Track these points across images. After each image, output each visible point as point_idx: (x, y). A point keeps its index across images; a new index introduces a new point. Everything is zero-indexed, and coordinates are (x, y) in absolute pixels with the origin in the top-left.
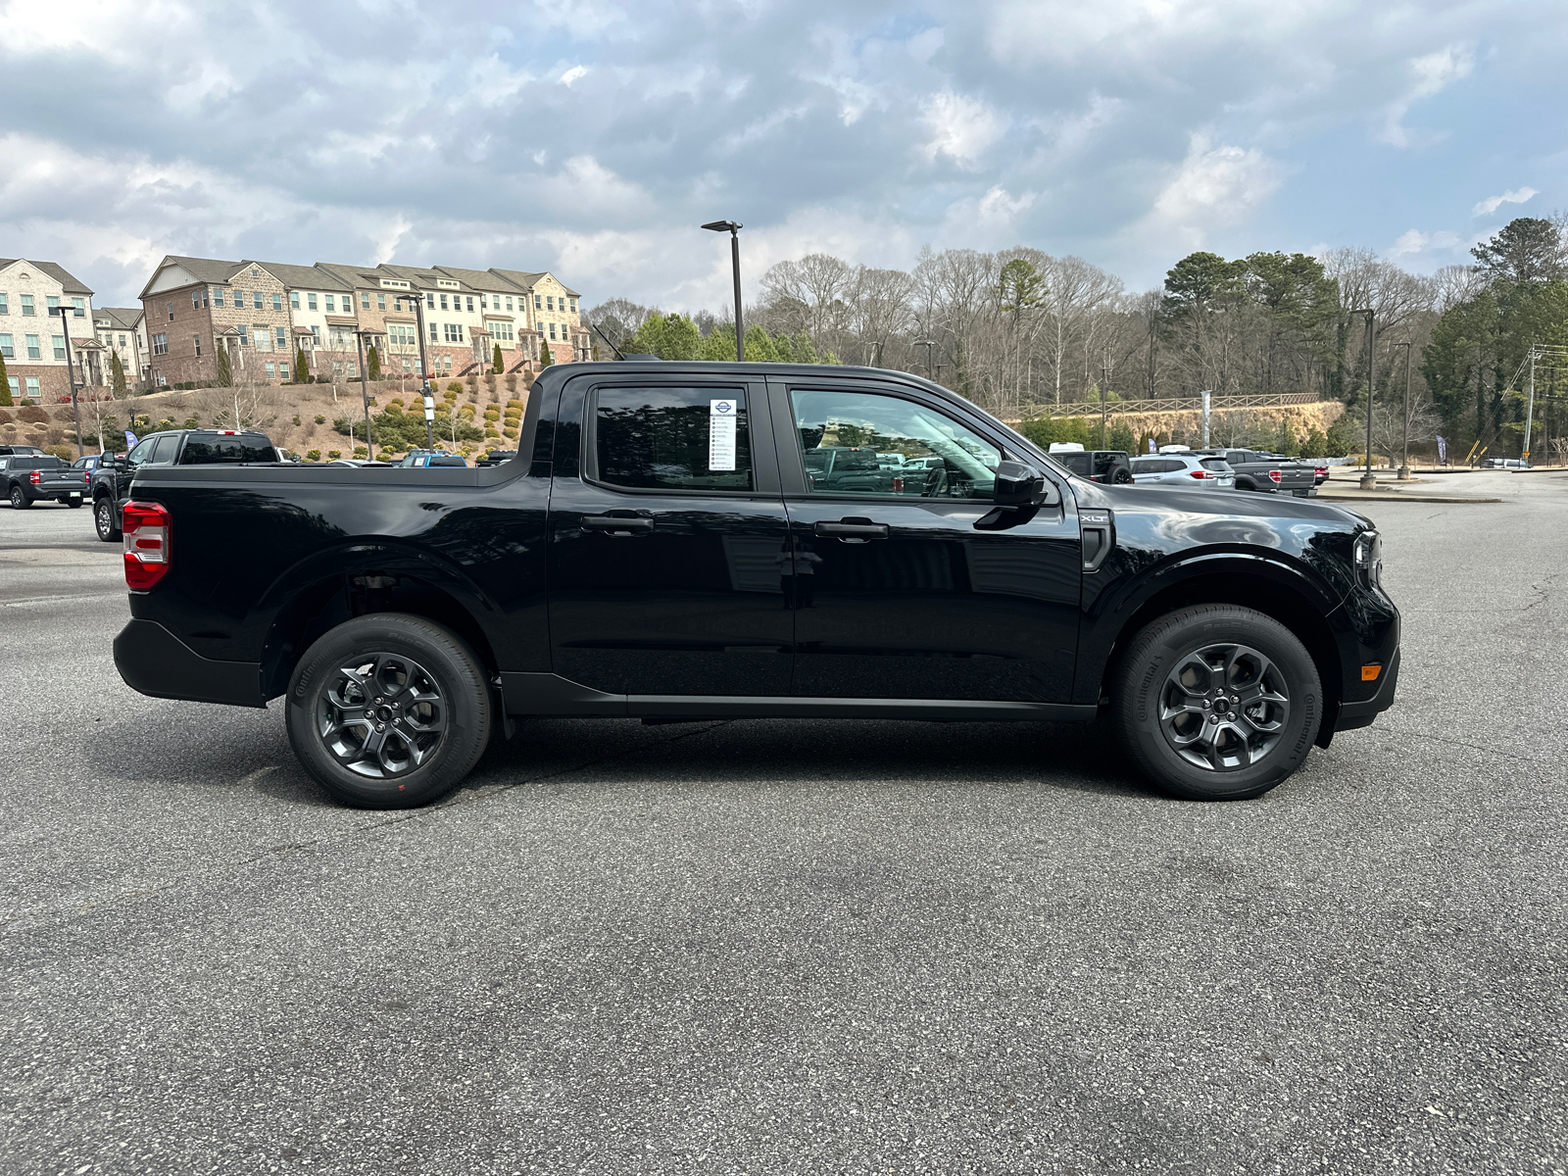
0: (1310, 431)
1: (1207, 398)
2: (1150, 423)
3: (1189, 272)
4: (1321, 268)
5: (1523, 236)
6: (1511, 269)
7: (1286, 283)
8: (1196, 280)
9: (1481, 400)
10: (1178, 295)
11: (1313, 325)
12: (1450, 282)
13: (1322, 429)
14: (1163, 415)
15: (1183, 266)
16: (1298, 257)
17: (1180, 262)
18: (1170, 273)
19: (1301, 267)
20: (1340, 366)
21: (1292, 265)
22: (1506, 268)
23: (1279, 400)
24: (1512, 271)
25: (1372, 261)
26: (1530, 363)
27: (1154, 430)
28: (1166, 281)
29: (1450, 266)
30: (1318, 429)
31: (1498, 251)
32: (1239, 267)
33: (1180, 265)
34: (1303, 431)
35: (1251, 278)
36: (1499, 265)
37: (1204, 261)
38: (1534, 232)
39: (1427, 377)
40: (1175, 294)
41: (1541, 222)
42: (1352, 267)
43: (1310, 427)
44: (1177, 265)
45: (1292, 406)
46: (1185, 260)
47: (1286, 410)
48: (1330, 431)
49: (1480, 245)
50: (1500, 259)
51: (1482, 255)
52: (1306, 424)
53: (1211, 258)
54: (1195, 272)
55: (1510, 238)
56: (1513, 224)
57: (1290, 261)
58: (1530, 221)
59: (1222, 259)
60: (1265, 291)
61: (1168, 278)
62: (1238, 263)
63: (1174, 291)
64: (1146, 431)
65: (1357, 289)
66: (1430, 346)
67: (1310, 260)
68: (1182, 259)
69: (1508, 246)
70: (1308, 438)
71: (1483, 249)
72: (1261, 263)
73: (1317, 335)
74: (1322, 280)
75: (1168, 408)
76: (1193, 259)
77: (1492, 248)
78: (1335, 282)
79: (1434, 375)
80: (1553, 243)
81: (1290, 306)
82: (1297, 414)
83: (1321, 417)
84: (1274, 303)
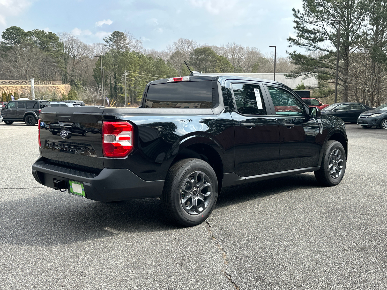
0: (63, 94)
1: (33, 81)
2: (5, 89)
3: (11, 33)
4: (58, 38)
5: (117, 36)
6: (115, 46)
7: (47, 42)
8: (14, 36)
9: (111, 86)
10: (7, 41)
11: (57, 58)
12: (97, 48)
13: (66, 94)
14: (10, 86)
15: (8, 31)
16: (50, 33)
17: (7, 29)
18: (3, 32)
19: (52, 37)
20: (66, 72)
21: (48, 36)
22: (113, 46)
23: (50, 83)
24: (115, 47)
25: (73, 38)
26: (125, 76)
27: (7, 92)
28: (2, 35)
29: (97, 43)
30: (65, 94)
31: (111, 40)
32: (30, 34)
33: (7, 30)
34: (60, 95)
35: (34, 38)
36: (112, 45)
37: (17, 30)
38: (120, 35)
39: (95, 78)
40: (6, 41)
41: (121, 33)
42: (67, 39)
43: (62, 93)
44: (6, 30)
45: (56, 85)
46: (9, 28)
47: (53, 87)
48: (68, 95)
49: (106, 38)
50: (112, 43)
51: (107, 41)
52: (60, 92)
53: (19, 29)
54: (14, 33)
55: (113, 36)
56: (114, 32)
57: (48, 34)
58: (119, 32)
59: (23, 30)
60: (40, 44)
61: (3, 34)
62: (29, 32)
63: (5, 40)
64: (4, 92)
65: (69, 47)
66: (95, 68)
67: (54, 34)
68: (8, 28)
69: (113, 39)
70: (62, 97)
71: (107, 39)
72: (38, 33)
73: (59, 61)
74: (59, 42)
75: (11, 84)
76: (12, 28)
77: (109, 39)
78: (63, 43)
79: (97, 78)
80: (126, 40)
81: (48, 50)
82: (57, 88)
83: (65, 90)
84: (43, 49)
